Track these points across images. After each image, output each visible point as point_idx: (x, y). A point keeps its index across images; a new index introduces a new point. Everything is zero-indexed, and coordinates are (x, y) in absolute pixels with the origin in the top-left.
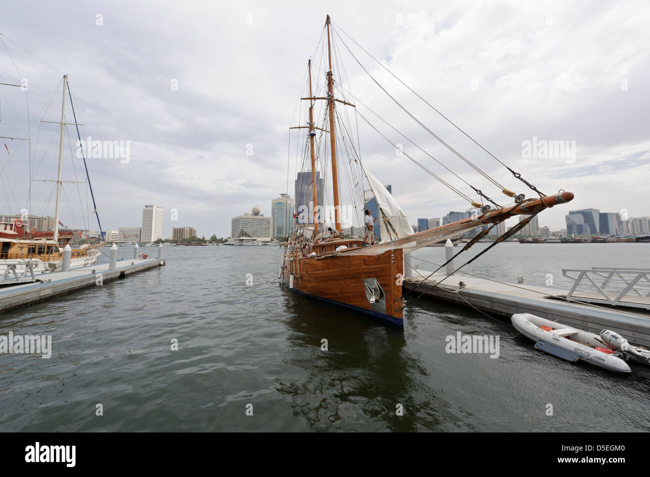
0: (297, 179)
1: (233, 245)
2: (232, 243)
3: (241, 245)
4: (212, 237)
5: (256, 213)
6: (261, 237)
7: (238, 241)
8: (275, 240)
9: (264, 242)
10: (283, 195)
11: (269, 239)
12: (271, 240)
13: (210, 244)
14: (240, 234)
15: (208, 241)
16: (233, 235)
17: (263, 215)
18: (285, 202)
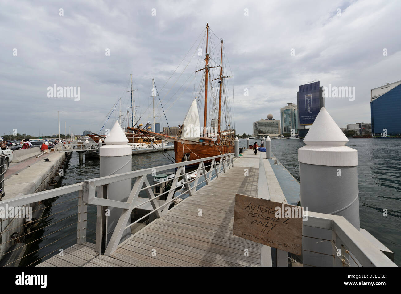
0: (298, 91)
1: (254, 139)
2: (253, 138)
3: (259, 139)
4: (244, 134)
5: (270, 118)
6: (272, 134)
7: (257, 137)
8: (282, 135)
9: (274, 137)
10: (289, 104)
11: (277, 135)
12: (279, 136)
13: (241, 138)
14: (258, 132)
15: (241, 136)
16: (255, 133)
17: (274, 120)
18: (291, 109)
